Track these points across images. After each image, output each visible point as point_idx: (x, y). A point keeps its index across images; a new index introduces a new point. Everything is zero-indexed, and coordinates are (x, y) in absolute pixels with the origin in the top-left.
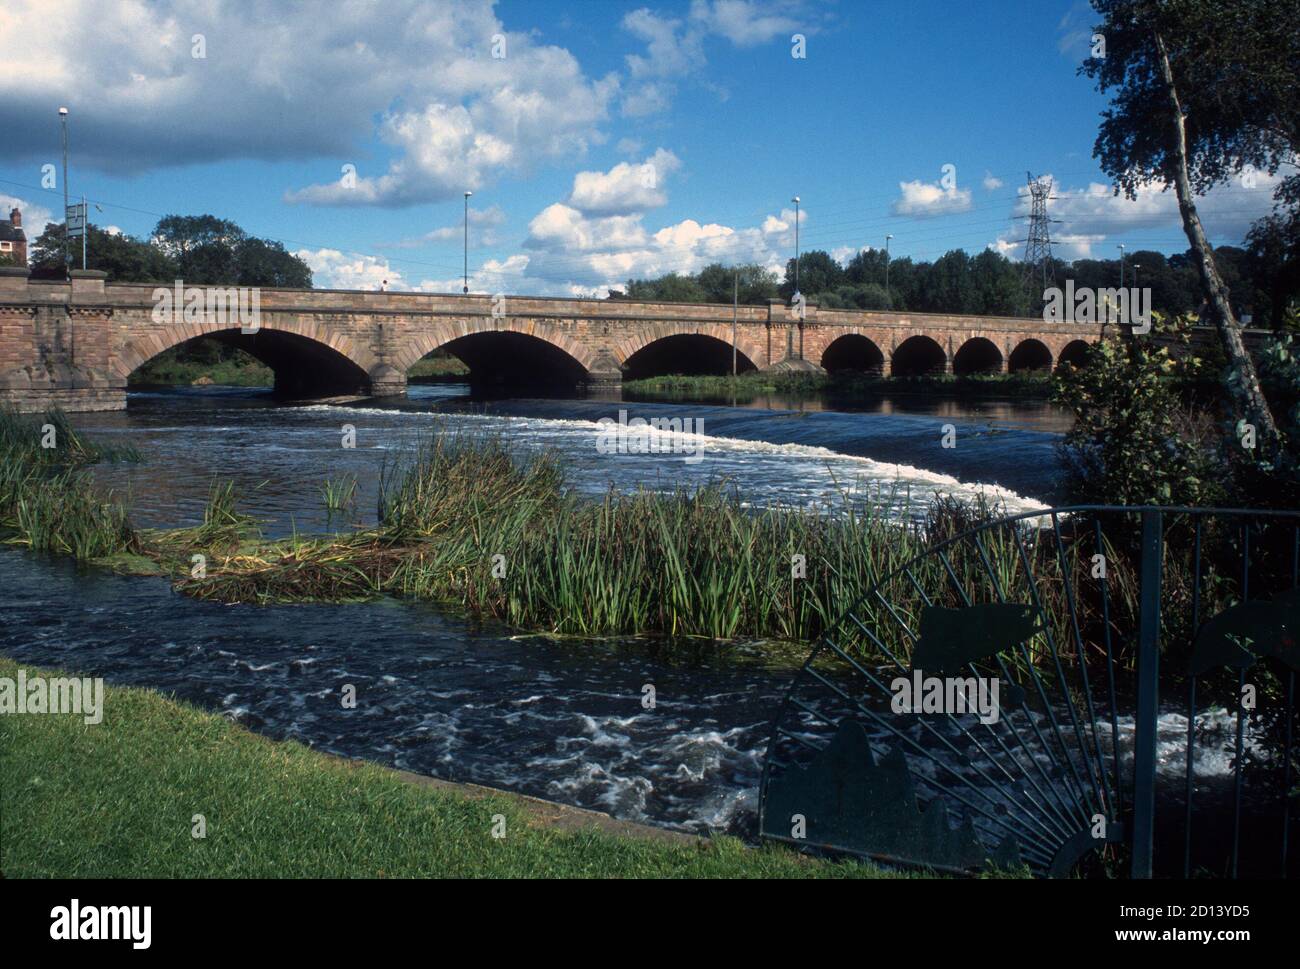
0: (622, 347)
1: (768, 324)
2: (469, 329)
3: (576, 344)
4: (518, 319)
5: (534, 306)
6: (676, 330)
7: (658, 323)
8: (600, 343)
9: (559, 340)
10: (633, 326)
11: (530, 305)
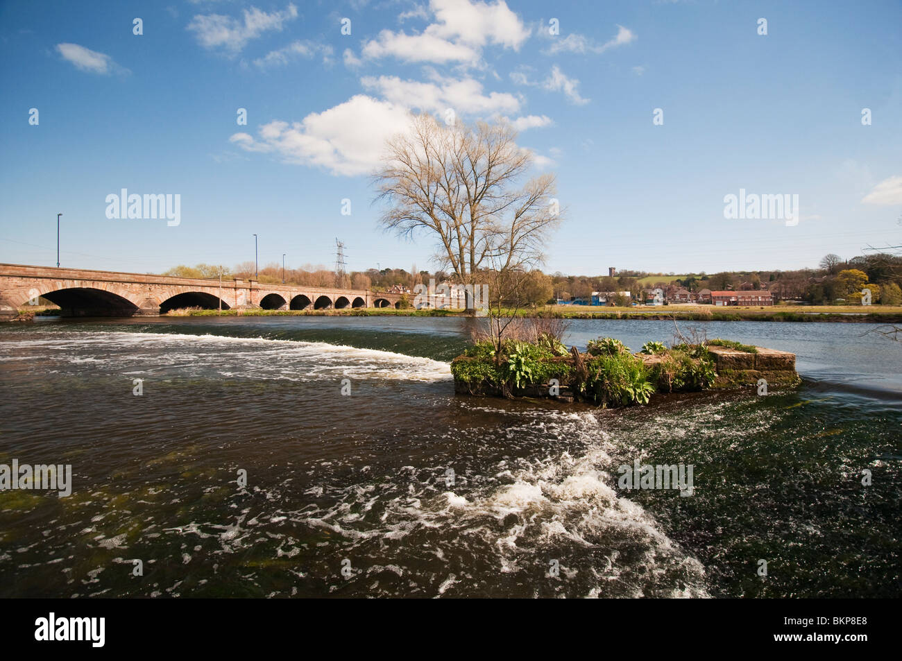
0: (160, 297)
1: (235, 289)
2: (63, 286)
3: (133, 295)
4: (95, 282)
5: (107, 276)
6: (190, 290)
7: (180, 286)
8: (147, 295)
9: (122, 293)
10: (166, 287)
11: (104, 276)
